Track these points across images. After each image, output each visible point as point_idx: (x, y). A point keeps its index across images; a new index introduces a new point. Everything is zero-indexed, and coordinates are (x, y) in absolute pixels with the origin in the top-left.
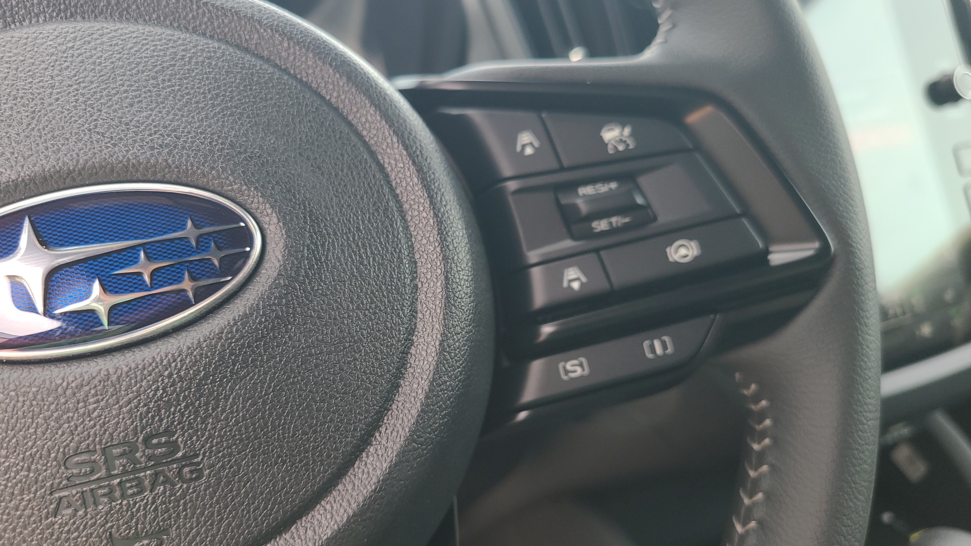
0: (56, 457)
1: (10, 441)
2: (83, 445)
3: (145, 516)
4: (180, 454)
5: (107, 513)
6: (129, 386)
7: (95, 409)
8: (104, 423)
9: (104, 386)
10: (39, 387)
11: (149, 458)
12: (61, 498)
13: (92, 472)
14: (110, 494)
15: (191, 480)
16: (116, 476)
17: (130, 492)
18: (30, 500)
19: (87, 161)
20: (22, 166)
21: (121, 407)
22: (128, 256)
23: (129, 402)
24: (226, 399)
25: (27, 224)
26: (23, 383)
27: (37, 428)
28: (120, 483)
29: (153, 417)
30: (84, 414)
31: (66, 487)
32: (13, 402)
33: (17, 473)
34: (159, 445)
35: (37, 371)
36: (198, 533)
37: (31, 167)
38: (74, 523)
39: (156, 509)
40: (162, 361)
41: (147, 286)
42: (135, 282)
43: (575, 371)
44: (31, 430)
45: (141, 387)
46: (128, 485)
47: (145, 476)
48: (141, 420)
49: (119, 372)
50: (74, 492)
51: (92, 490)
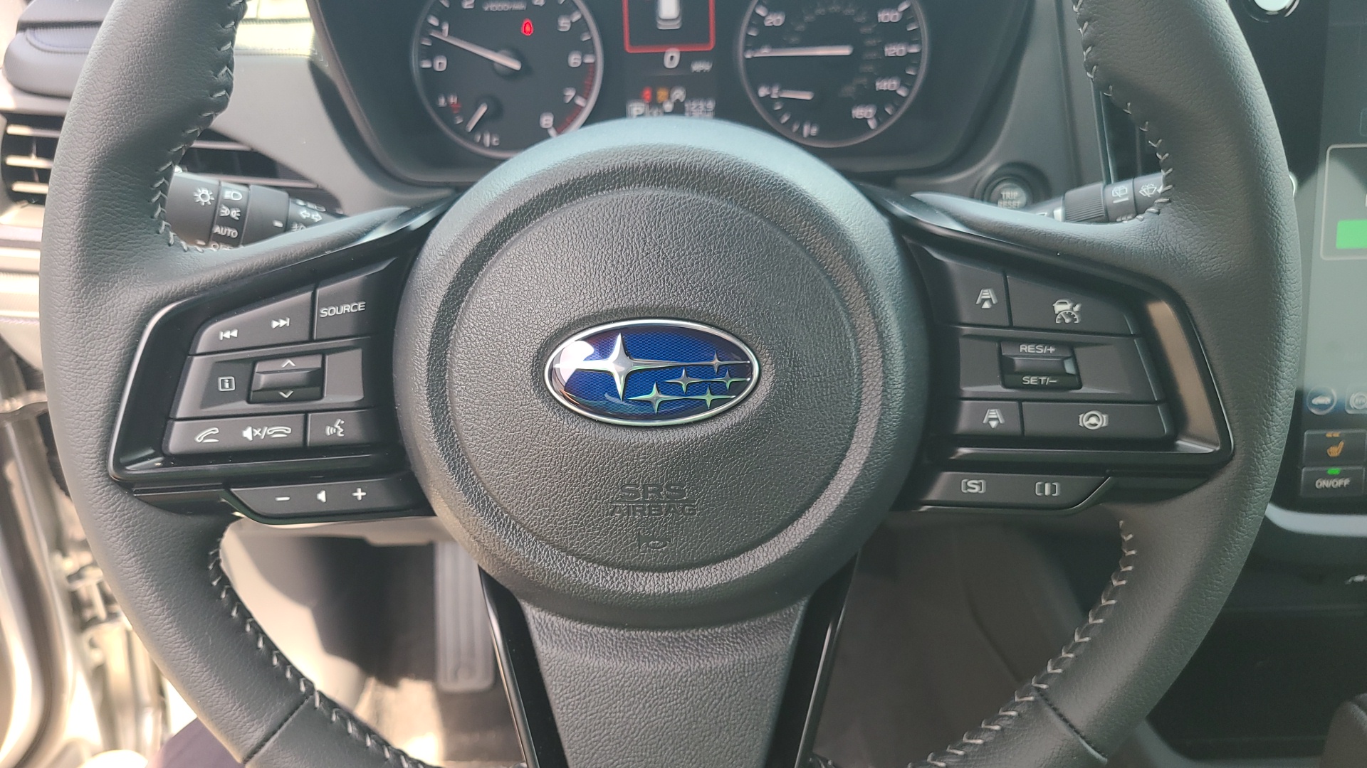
0: (617, 483)
1: (594, 469)
2: (633, 481)
3: (659, 528)
4: (685, 498)
5: (639, 521)
6: (664, 453)
7: (643, 462)
8: (646, 471)
9: (650, 450)
10: (614, 442)
11: (668, 497)
12: (616, 506)
13: (635, 497)
14: (642, 512)
15: (689, 514)
16: (648, 502)
17: (653, 512)
18: (599, 503)
19: (660, 304)
20: (622, 300)
21: (657, 464)
22: (675, 372)
23: (662, 462)
24: (718, 472)
25: (619, 338)
26: (606, 438)
27: (609, 465)
28: (649, 506)
29: (674, 474)
30: (636, 463)
31: (619, 502)
32: (600, 447)
33: (596, 486)
34: (674, 490)
35: (613, 430)
36: (687, 545)
37: (626, 301)
38: (620, 522)
39: (666, 525)
40: (685, 442)
41: (683, 392)
42: (676, 389)
43: (974, 489)
44: (606, 465)
45: (670, 455)
46: (653, 508)
47: (663, 506)
48: (667, 474)
49: (659, 443)
50: (624, 505)
51: (633, 506)
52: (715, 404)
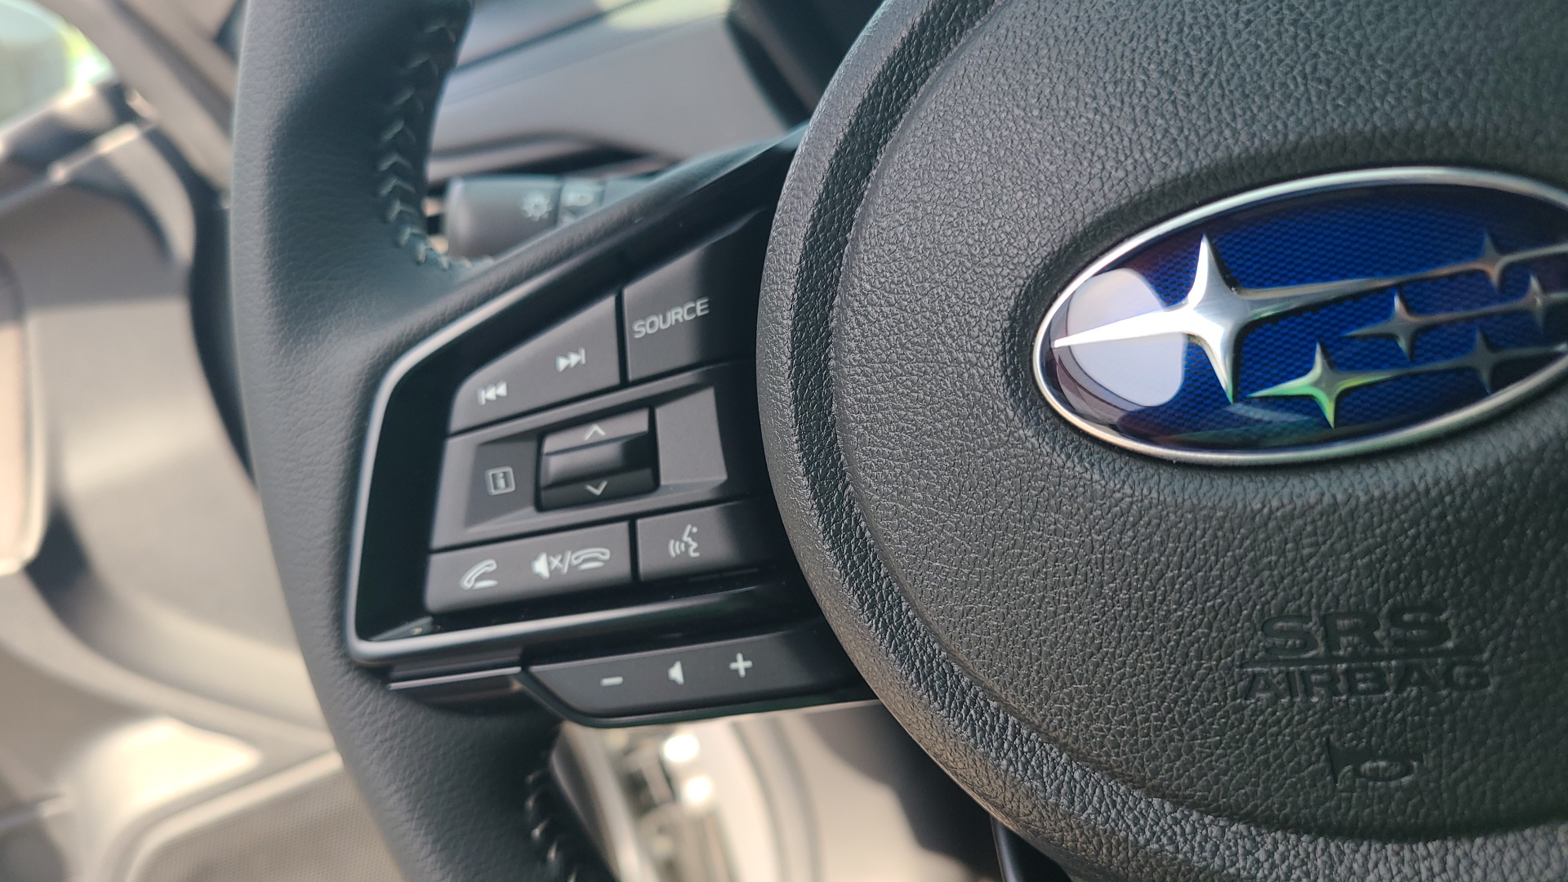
0: (1250, 616)
1: (1183, 584)
2: (1291, 607)
3: (1384, 727)
4: (1450, 644)
5: (1324, 710)
6: (1369, 527)
7: (1311, 556)
8: (1325, 579)
9: (1328, 523)
10: (1227, 511)
11: (1397, 642)
12: (1254, 676)
13: (1305, 647)
14: (1331, 685)
15: (1467, 687)
16: (1341, 660)
17: (1362, 686)
18: (1210, 669)
19: (1301, 136)
20: (1197, 151)
21: (1353, 559)
22: (1375, 305)
23: (1369, 551)
24: (1544, 565)
25: (1205, 248)
26: (1204, 502)
27: (1222, 570)
28: (1347, 672)
29: (1408, 581)
30: (1294, 560)
31: (1262, 662)
32: (1190, 528)
33: (1194, 628)
34: (1415, 624)
35: (1222, 483)
36: (1473, 770)
37: (1209, 151)
38: (1274, 713)
39: (1403, 720)
40: (1427, 491)
41: (1403, 358)
44: (1215, 573)
45: (1389, 529)
46: (1359, 676)
47: (1389, 669)
48: (1387, 582)
49: (1353, 502)
50: (1275, 670)
51: (1302, 673)
52: (1504, 376)
